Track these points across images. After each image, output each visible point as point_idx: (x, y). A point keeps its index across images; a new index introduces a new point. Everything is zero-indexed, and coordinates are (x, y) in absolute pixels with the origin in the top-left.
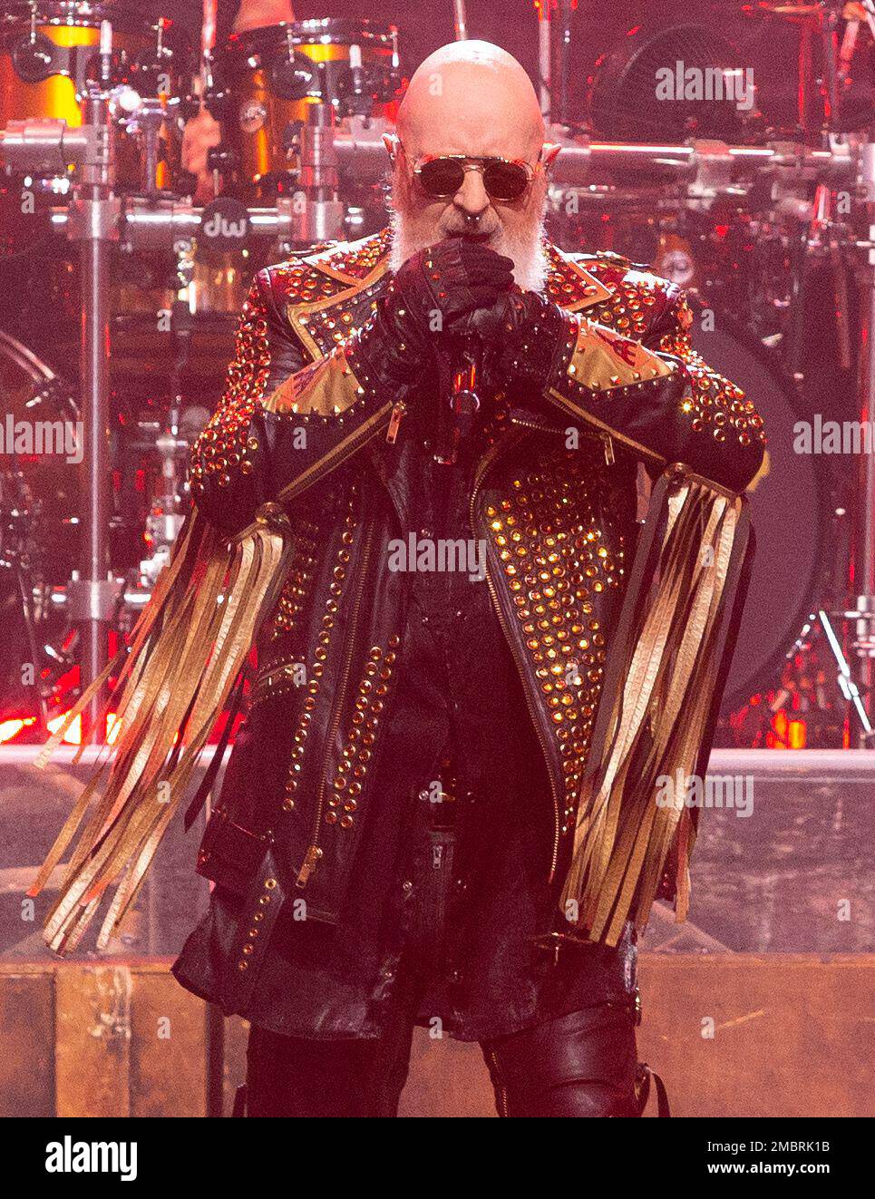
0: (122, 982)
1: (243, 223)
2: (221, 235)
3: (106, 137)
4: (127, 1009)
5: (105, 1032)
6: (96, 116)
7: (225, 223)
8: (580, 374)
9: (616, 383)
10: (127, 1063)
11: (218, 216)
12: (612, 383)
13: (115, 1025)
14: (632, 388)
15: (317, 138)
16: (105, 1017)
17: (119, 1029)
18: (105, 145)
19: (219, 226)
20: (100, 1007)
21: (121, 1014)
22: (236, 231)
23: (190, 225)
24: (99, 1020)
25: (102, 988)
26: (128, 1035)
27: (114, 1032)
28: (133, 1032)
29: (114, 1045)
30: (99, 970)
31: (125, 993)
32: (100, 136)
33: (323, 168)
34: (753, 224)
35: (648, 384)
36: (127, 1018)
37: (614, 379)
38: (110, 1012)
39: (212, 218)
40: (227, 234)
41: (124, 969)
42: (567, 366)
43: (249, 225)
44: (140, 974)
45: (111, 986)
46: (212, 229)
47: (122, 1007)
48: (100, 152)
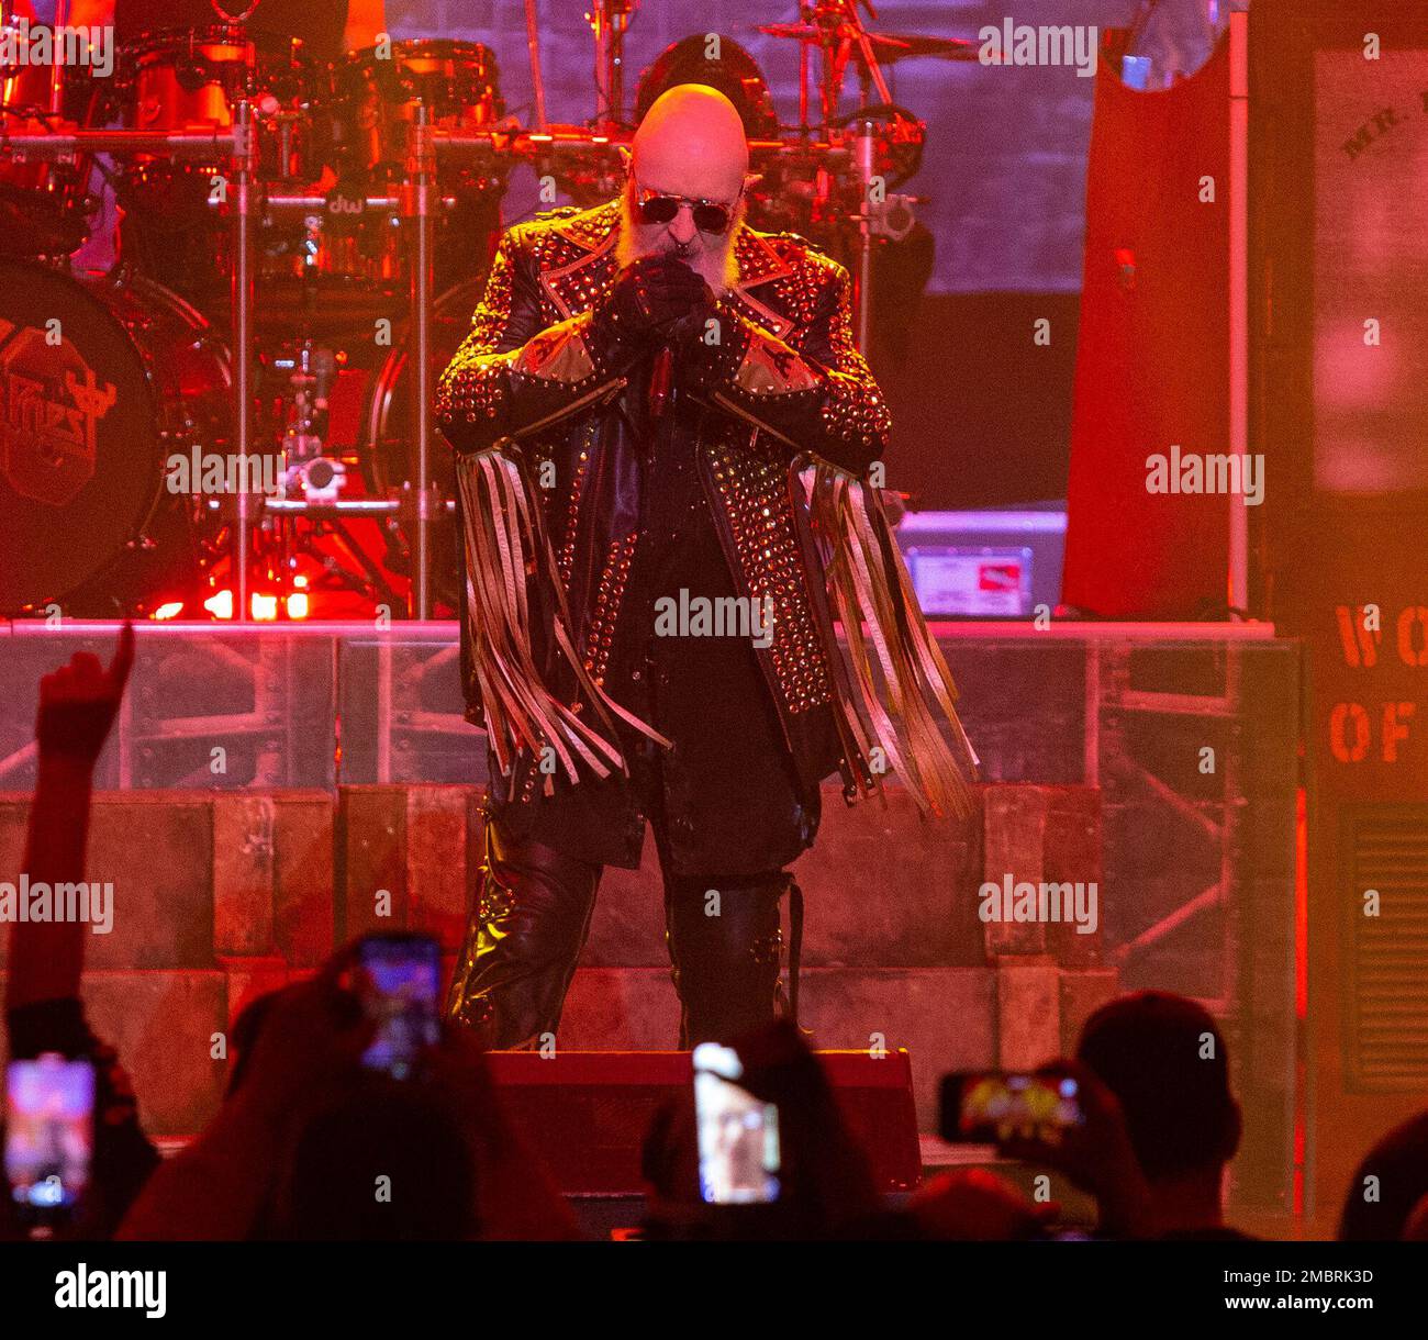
0: (267, 810)
1: (360, 202)
2: (343, 212)
3: (250, 134)
4: (271, 832)
5: (253, 850)
6: (243, 118)
7: (346, 203)
8: (743, 381)
9: (771, 391)
10: (270, 874)
11: (340, 197)
12: (768, 391)
13: (260, 845)
14: (783, 396)
15: (419, 134)
16: (253, 838)
17: (264, 847)
18: (250, 140)
19: (341, 205)
20: (249, 830)
21: (266, 836)
22: (354, 209)
23: (319, 205)
24: (248, 841)
25: (250, 815)
26: (271, 851)
27: (260, 849)
28: (275, 850)
29: (260, 861)
30: (248, 801)
31: (269, 818)
32: (246, 133)
33: (425, 158)
34: (769, 201)
35: (796, 394)
36: (270, 840)
37: (771, 388)
38: (257, 834)
39: (336, 199)
40: (348, 211)
41: (269, 801)
42: (734, 374)
43: (365, 204)
44: (282, 804)
45: (257, 812)
46: (335, 207)
47: (267, 829)
48: (246, 146)
